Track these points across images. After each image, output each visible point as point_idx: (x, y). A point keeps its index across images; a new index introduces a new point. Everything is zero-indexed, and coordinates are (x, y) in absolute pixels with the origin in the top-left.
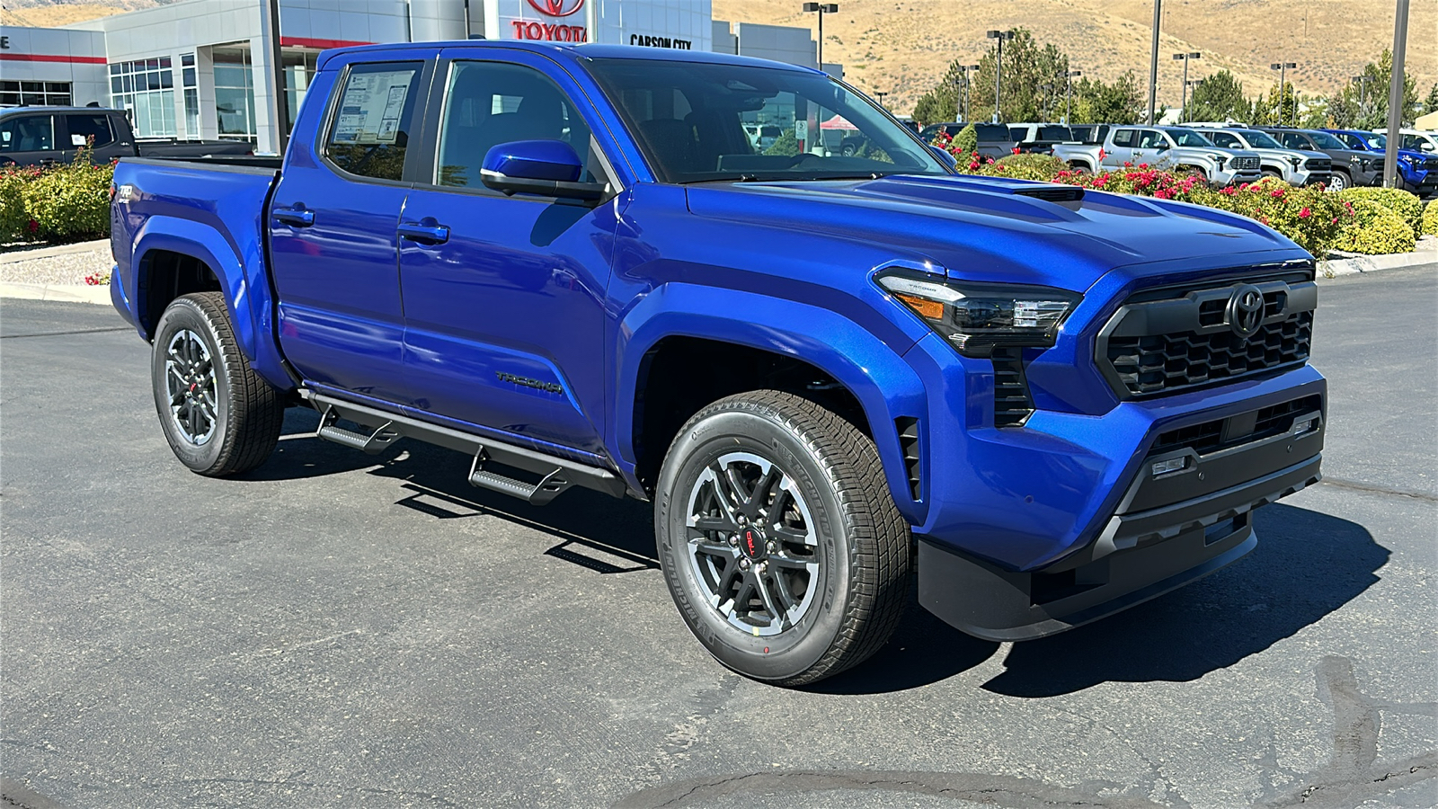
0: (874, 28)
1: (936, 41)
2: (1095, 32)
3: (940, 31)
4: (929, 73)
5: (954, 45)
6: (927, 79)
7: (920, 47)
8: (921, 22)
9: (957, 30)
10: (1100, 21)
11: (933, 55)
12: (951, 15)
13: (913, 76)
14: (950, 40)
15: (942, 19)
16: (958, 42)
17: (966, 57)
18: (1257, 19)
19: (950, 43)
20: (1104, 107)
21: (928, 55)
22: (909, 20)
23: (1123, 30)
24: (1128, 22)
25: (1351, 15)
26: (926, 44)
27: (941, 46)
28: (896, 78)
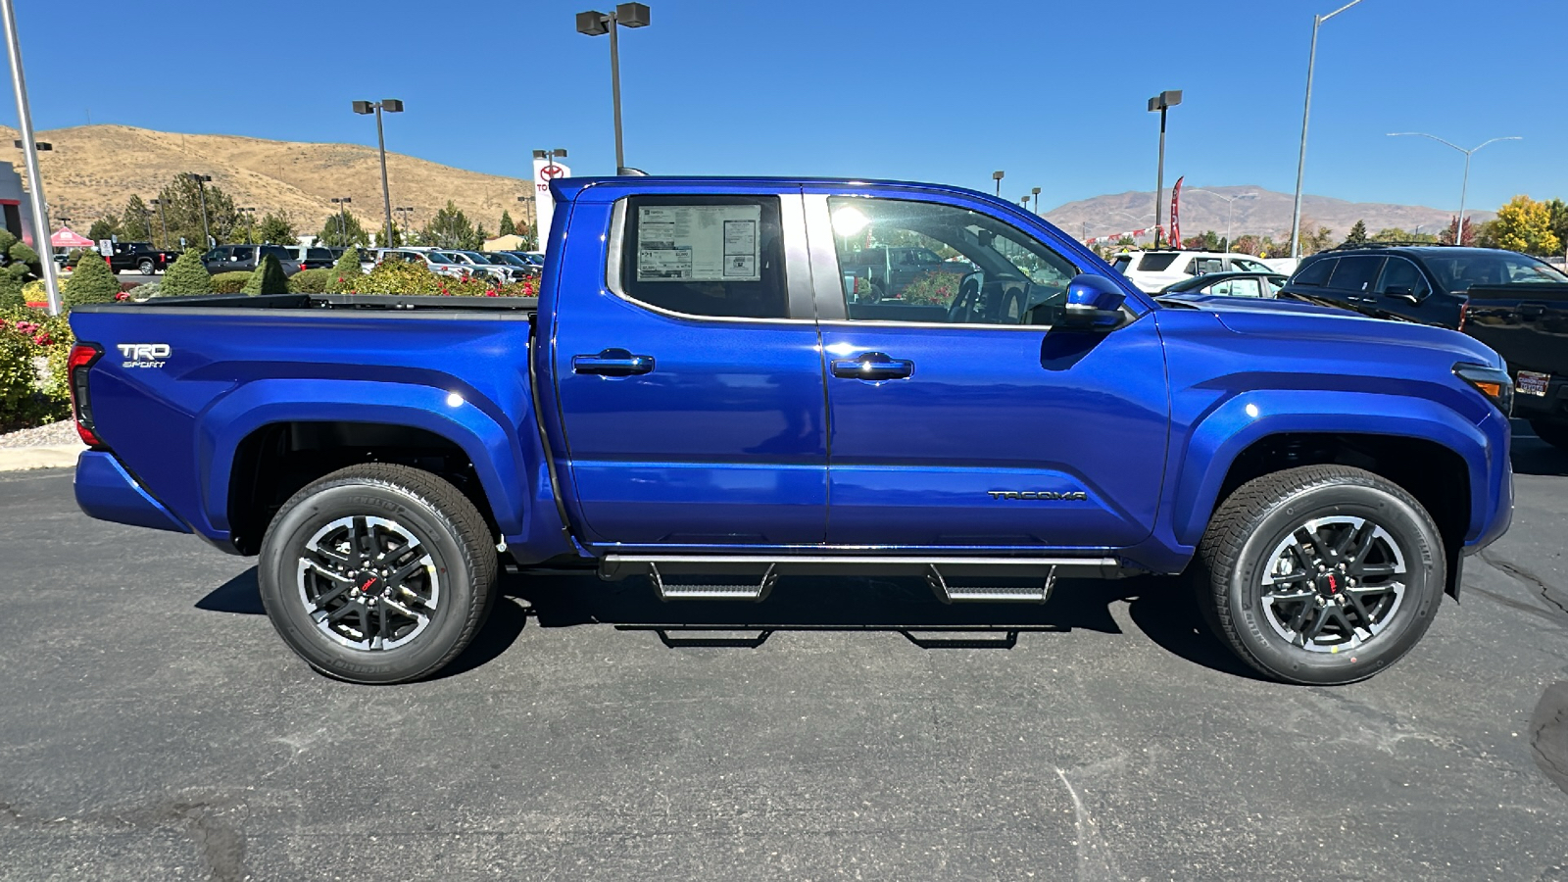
0: (21, 164)
1: (88, 178)
2: (229, 178)
3: (91, 171)
4: (89, 203)
5: (106, 182)
6: (87, 208)
7: (73, 182)
8: (69, 163)
9: (106, 171)
10: (232, 171)
11: (88, 189)
12: (98, 159)
13: (72, 205)
14: (102, 178)
15: (89, 161)
16: (109, 180)
17: (121, 193)
18: (349, 176)
19: (102, 181)
20: (273, 234)
21: (83, 190)
22: (57, 160)
23: (251, 179)
24: (255, 173)
25: (410, 177)
26: (78, 179)
27: (94, 183)
28: (55, 207)
